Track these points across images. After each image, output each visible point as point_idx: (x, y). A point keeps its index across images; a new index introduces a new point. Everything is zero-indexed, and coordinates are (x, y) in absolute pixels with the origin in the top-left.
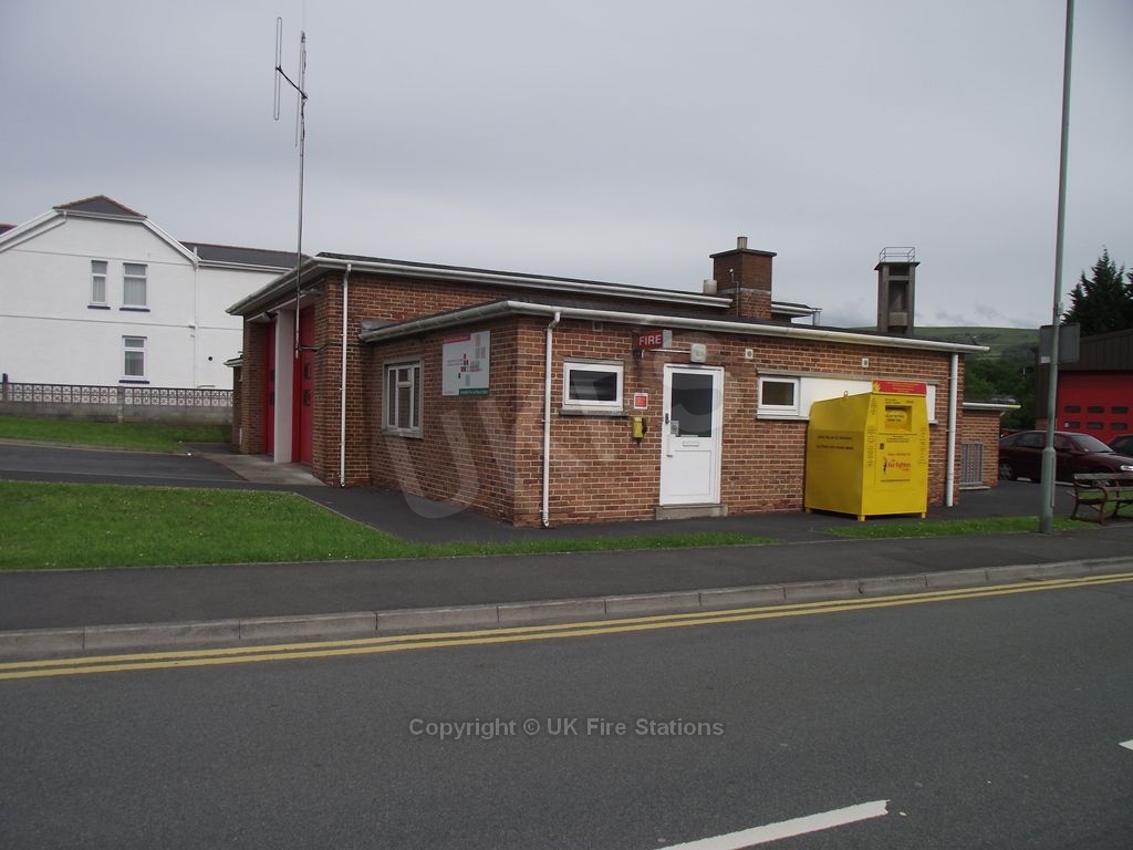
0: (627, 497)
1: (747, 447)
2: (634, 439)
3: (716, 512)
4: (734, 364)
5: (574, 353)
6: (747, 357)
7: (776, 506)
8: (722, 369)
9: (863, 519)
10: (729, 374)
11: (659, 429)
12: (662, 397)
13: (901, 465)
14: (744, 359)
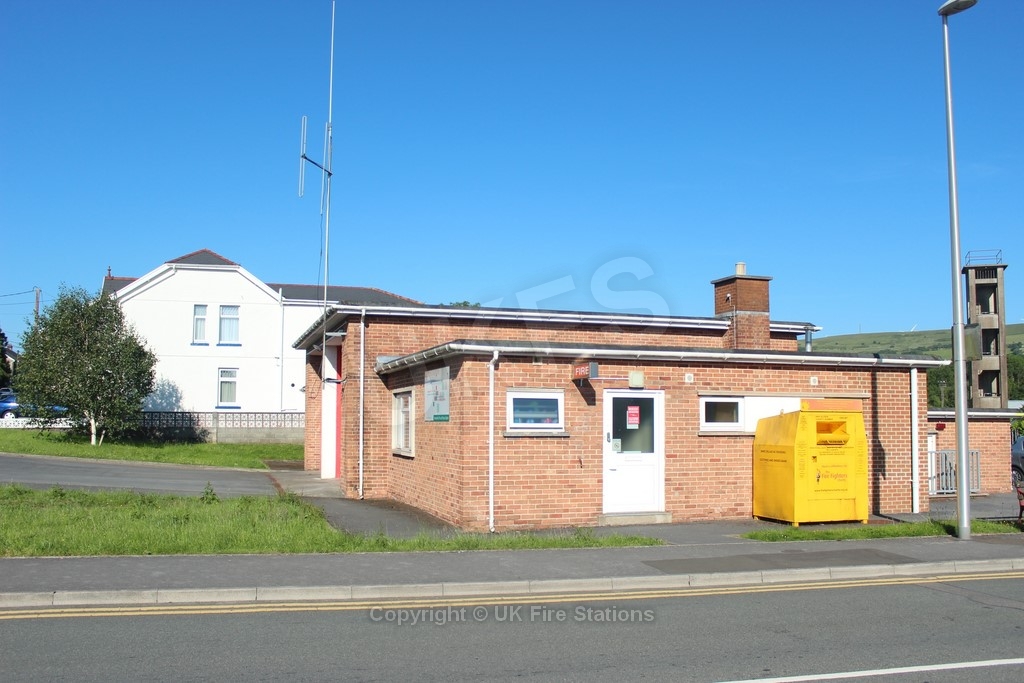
0: (570, 506)
1: (691, 461)
3: (660, 520)
4: (674, 388)
5: (516, 384)
6: (687, 381)
7: (723, 514)
8: (663, 392)
9: (796, 525)
10: (669, 396)
11: (600, 446)
12: (602, 419)
13: (836, 476)
14: (684, 383)
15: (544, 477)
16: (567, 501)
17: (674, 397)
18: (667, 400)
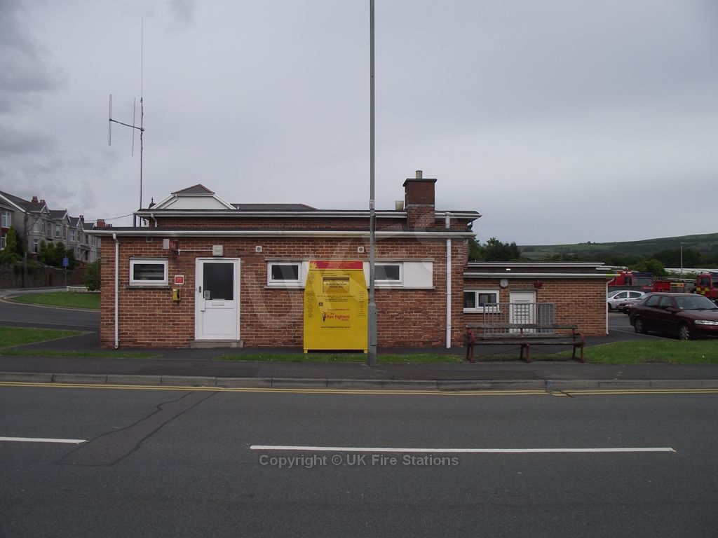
0: (171, 334)
1: (259, 306)
2: (175, 301)
3: (234, 345)
4: (247, 256)
5: (135, 255)
6: (257, 251)
7: (284, 343)
8: (239, 259)
9: (306, 352)
10: (243, 262)
11: (193, 295)
12: (194, 277)
13: (340, 317)
14: (255, 253)
15: (153, 315)
16: (169, 331)
17: (247, 262)
18: (242, 265)
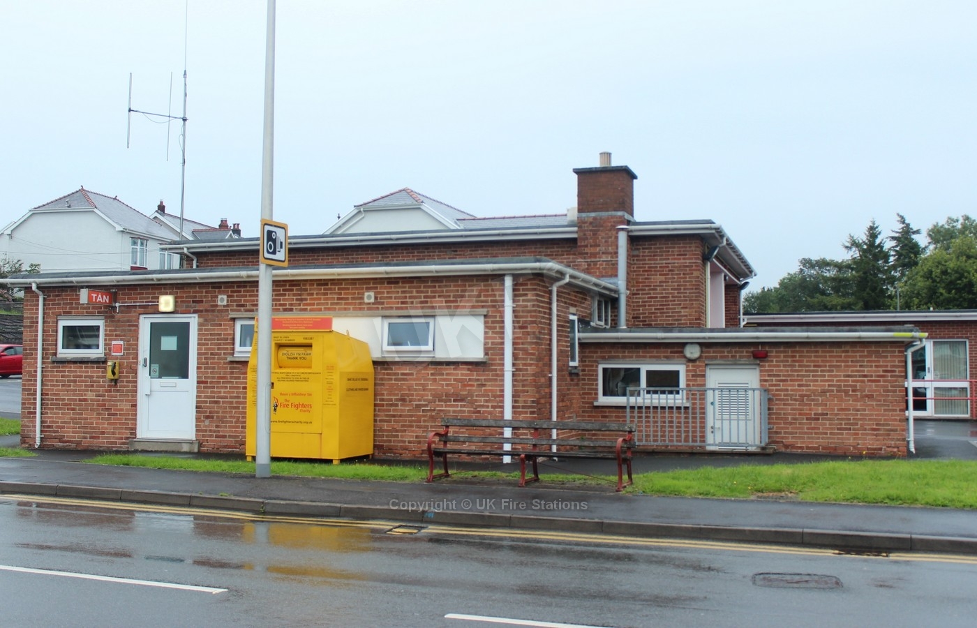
3: (186, 448)
4: (207, 311)
6: (219, 303)
8: (196, 315)
10: (202, 320)
11: (135, 372)
12: (137, 345)
14: (217, 306)
15: (85, 400)
16: (103, 424)
17: (206, 320)
18: (200, 325)
